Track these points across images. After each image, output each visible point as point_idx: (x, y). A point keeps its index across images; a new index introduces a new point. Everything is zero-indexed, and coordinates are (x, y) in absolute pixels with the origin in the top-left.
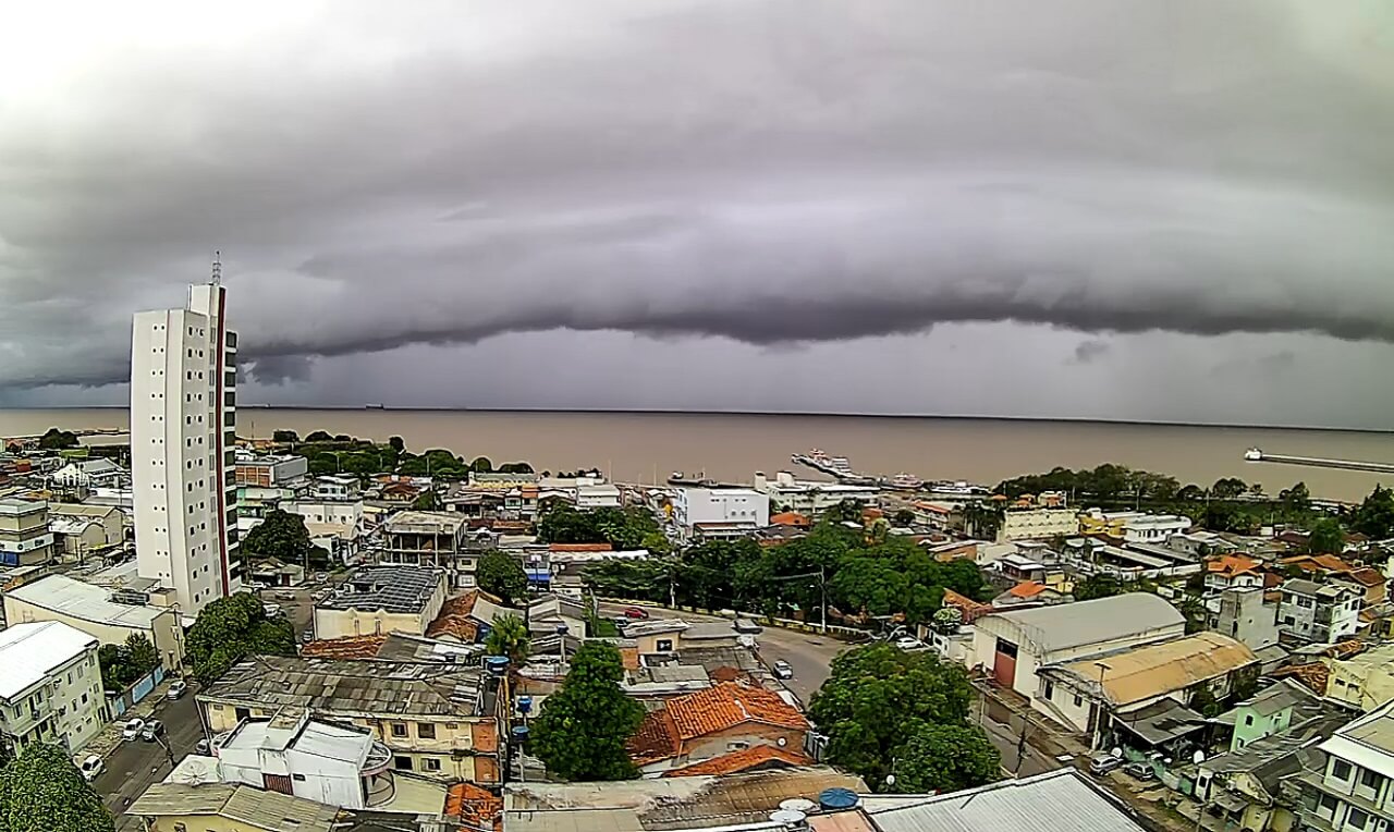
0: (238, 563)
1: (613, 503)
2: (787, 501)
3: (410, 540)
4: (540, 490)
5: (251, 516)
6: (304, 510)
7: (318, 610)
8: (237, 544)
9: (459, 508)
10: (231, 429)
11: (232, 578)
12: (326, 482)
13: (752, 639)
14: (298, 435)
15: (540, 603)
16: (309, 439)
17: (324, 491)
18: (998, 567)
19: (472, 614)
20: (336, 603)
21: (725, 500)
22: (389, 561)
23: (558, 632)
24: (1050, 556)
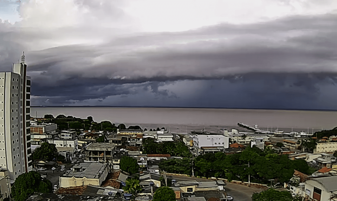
0: (31, 161)
1: (171, 140)
2: (235, 139)
3: (95, 153)
4: (144, 135)
5: (36, 144)
6: (56, 142)
7: (61, 178)
8: (31, 154)
9: (113, 141)
10: (28, 114)
11: (29, 166)
12: (64, 132)
13: (223, 188)
14: (53, 116)
15: (144, 175)
16: (58, 117)
17: (63, 136)
18: (314, 162)
19: (118, 179)
20: (67, 175)
21: (212, 139)
22: (87, 160)
23: (150, 185)
24: (333, 159)
